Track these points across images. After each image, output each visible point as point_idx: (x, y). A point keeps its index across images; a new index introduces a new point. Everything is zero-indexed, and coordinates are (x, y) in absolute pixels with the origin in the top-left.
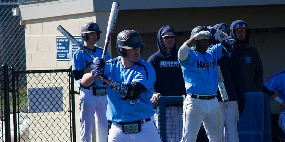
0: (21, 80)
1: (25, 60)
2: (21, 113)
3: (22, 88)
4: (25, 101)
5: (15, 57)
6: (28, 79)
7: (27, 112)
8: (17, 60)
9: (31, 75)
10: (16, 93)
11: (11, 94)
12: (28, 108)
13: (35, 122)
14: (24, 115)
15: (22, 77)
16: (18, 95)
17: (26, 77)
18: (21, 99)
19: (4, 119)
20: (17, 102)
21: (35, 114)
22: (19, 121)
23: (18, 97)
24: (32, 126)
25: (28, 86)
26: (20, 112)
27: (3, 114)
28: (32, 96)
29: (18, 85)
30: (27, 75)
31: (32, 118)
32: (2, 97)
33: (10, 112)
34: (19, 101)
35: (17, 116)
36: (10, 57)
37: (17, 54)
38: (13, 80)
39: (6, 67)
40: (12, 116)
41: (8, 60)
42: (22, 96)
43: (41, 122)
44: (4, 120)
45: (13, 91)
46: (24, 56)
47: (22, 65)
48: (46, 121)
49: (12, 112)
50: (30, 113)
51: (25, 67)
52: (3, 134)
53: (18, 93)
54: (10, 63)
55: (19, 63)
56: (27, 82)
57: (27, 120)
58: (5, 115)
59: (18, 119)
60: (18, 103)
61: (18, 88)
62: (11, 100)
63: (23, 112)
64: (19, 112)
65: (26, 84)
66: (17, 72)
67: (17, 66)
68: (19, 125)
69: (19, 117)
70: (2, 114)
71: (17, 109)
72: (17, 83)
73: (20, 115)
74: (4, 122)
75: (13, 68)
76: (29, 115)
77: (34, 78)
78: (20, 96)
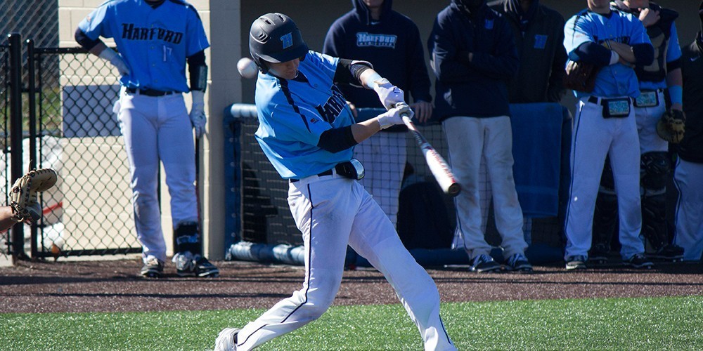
0: (47, 66)
1: (57, 25)
2: (44, 138)
3: (49, 86)
4: (54, 111)
5: (35, 19)
6: (62, 65)
7: (59, 136)
8: (40, 24)
9: (69, 57)
10: (37, 95)
11: (25, 98)
12: (61, 127)
13: (76, 157)
14: (52, 140)
15: (51, 60)
16: (41, 100)
17: (58, 61)
18: (46, 106)
19: (9, 149)
20: (38, 114)
21: (75, 141)
22: (41, 154)
23: (40, 104)
24: (70, 165)
25: (63, 81)
26: (44, 136)
27: (9, 139)
28: (69, 103)
29: (40, 79)
30: (60, 57)
31: (70, 149)
32: (6, 103)
33: (24, 134)
34: (43, 112)
35: (38, 144)
36: (25, 19)
37: (40, 13)
38: (30, 67)
39: (15, 38)
40: (26, 143)
41: (21, 25)
42: (49, 101)
43: (87, 156)
44: (9, 152)
45: (31, 92)
46: (56, 18)
47: (50, 36)
48: (99, 156)
49: (28, 134)
50: (64, 137)
51: (57, 41)
52: (7, 181)
53: (40, 95)
54: (25, 31)
55: (44, 31)
56: (61, 73)
57: (58, 152)
58: (12, 140)
59: (40, 151)
60: (41, 115)
61: (41, 85)
62: (25, 109)
63: (50, 134)
64: (41, 136)
65: (58, 76)
66: (40, 51)
67: (40, 36)
68: (41, 162)
69: (41, 146)
70: (6, 138)
71: (38, 127)
72: (40, 74)
73: (43, 143)
74: (9, 155)
75: (31, 41)
76: (64, 142)
77: (75, 65)
78: (44, 101)
